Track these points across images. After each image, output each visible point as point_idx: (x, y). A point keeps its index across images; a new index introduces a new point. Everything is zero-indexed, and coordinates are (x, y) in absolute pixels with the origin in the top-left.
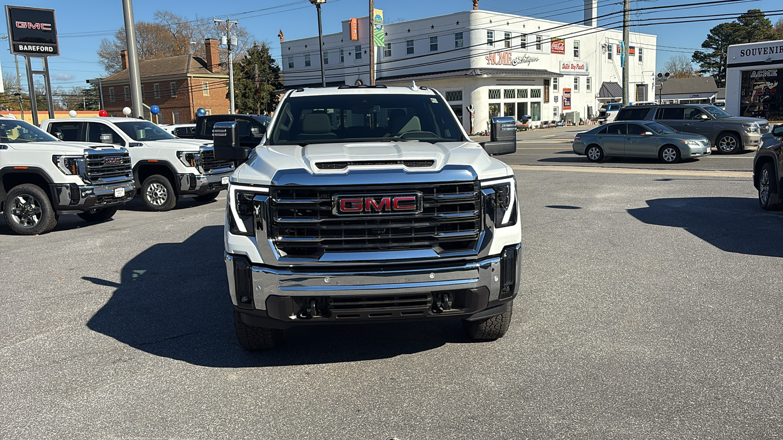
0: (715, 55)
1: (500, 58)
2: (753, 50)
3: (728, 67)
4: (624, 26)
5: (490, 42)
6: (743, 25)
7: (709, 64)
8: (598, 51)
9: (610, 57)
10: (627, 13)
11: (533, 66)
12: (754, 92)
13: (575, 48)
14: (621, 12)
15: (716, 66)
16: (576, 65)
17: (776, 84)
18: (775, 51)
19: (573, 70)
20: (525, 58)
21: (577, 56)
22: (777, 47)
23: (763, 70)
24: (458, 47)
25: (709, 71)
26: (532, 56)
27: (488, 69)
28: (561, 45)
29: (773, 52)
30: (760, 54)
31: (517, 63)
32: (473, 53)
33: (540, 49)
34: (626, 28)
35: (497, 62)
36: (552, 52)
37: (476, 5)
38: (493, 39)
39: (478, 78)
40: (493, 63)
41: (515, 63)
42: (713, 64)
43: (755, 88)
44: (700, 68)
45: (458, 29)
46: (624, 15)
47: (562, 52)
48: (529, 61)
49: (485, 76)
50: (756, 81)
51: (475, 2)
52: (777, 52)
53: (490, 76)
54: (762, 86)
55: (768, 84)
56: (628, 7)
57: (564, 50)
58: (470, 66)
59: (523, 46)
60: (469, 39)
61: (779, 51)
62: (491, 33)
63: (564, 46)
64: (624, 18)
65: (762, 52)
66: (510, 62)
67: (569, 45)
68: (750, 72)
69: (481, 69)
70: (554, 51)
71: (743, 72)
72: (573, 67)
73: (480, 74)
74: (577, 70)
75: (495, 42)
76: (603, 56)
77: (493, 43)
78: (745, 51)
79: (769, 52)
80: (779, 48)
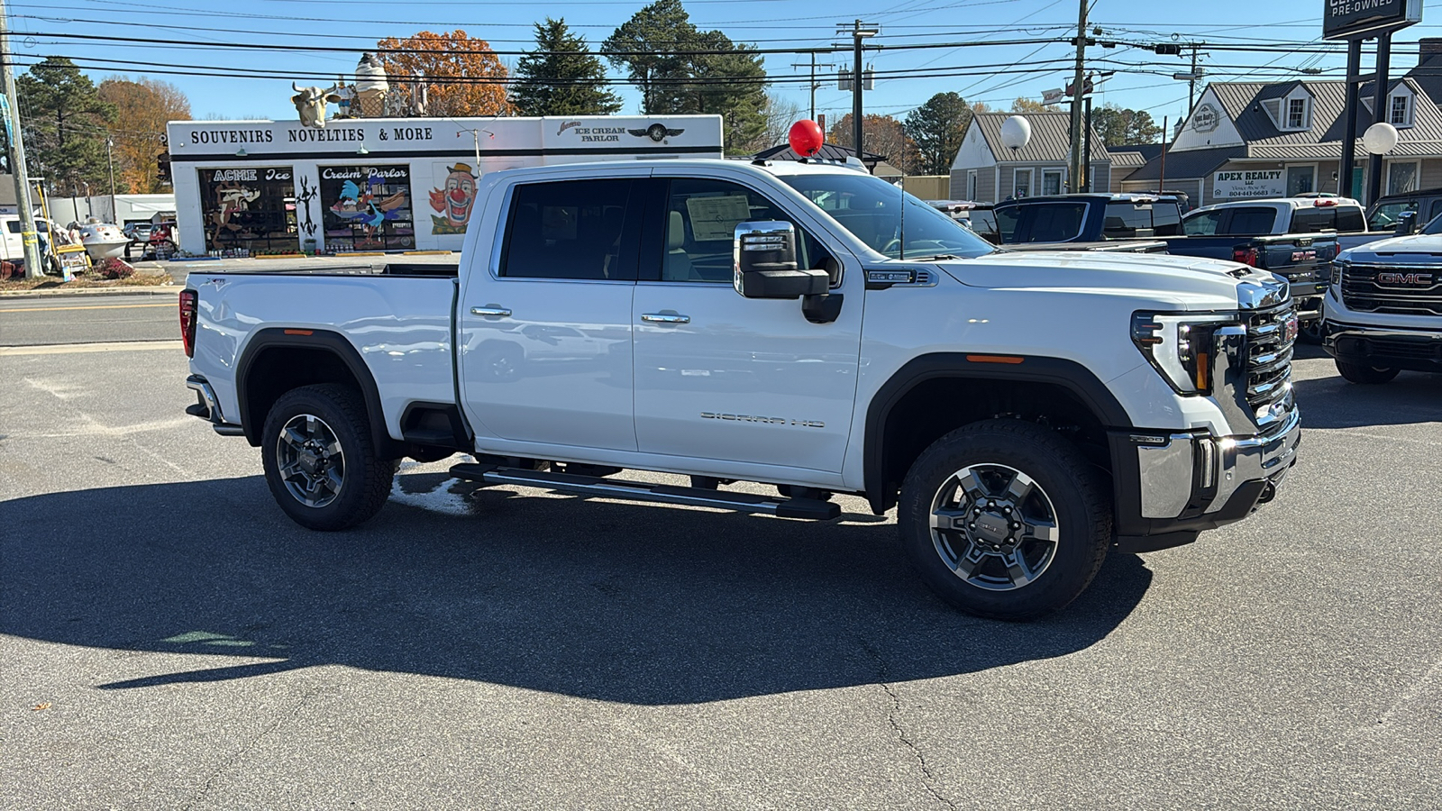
2: (212, 133)
3: (173, 160)
6: (44, 83)
12: (224, 207)
17: (258, 194)
18: (249, 139)
22: (251, 132)
23: (232, 170)
29: (246, 140)
30: (225, 141)
43: (225, 199)
50: (225, 188)
52: (252, 141)
54: (234, 195)
55: (245, 193)
61: (255, 139)
65: (229, 138)
68: (213, 171)
71: (201, 172)
78: (199, 134)
79: (239, 140)
80: (254, 134)
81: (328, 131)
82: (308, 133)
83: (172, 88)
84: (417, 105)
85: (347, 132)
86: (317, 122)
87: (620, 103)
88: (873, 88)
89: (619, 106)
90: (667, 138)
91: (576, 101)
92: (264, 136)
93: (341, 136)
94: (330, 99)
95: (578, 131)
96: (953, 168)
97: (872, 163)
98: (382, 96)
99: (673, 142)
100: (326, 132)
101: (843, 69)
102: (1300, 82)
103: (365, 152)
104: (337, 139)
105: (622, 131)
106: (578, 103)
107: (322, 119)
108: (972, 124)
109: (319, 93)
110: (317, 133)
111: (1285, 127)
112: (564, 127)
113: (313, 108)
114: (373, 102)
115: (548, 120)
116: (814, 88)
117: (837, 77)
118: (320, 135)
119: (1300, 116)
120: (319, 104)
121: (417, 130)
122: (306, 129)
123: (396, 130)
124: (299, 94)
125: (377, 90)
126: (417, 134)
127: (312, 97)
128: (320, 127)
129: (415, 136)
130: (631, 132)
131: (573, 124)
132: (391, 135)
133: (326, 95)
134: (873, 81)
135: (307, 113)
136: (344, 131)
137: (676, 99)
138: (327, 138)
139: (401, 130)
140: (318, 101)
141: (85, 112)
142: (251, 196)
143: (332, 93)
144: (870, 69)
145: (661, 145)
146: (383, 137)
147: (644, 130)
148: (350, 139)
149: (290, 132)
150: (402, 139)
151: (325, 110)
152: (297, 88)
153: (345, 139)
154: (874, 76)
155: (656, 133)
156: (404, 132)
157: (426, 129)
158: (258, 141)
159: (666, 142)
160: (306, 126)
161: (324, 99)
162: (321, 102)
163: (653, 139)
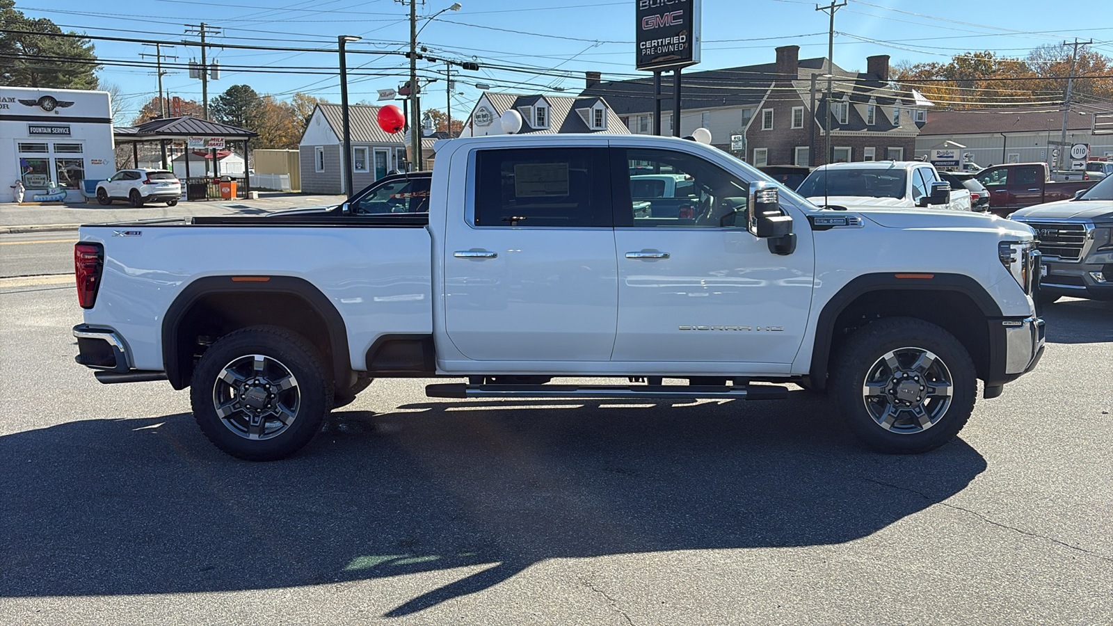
88: (219, 77)
90: (58, 108)
96: (301, 145)
97: (247, 138)
99: (63, 112)
101: (193, 61)
102: (541, 96)
105: (12, 100)
108: (316, 111)
111: (535, 125)
116: (160, 75)
117: (188, 67)
119: (543, 118)
130: (21, 101)
134: (219, 72)
137: (7, 74)
144: (215, 63)
145: (52, 114)
147: (35, 101)
154: (219, 68)
155: (47, 104)
159: (56, 112)
163: (44, 108)
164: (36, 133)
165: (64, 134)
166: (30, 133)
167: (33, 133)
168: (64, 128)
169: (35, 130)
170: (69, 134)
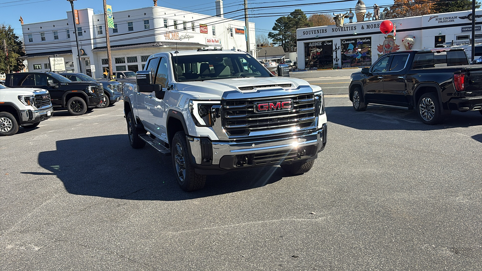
0: (279, 34)
1: (172, 35)
2: (309, 31)
3: (298, 41)
4: (245, 18)
5: (166, 26)
7: (277, 39)
8: (225, 32)
9: (232, 35)
10: (246, 10)
11: (191, 41)
12: (311, 54)
13: (213, 30)
14: (243, 9)
15: (281, 40)
16: (214, 40)
17: (321, 50)
18: (320, 32)
19: (213, 43)
20: (186, 36)
21: (215, 35)
22: (320, 30)
23: (314, 42)
24: (146, 28)
25: (277, 43)
26: (190, 35)
27: (166, 42)
28: (205, 28)
29: (319, 33)
30: (312, 33)
31: (182, 39)
32: (156, 32)
33: (194, 30)
34: (247, 19)
35: (171, 38)
36: (201, 33)
37: (156, 3)
38: (167, 24)
39: (161, 48)
40: (169, 39)
41: (181, 39)
42: (279, 39)
43: (312, 52)
44: (272, 41)
45: (146, 17)
46: (245, 11)
47: (206, 32)
48: (189, 37)
49: (165, 46)
50: (312, 48)
51: (155, 2)
52: (321, 33)
53: (168, 46)
54: (315, 51)
55: (318, 50)
56: (246, 7)
57: (207, 31)
58: (155, 40)
59: (185, 28)
60: (153, 24)
61: (321, 32)
62: (166, 21)
63: (207, 29)
64: (245, 13)
65: (314, 33)
66: (178, 38)
67: (210, 29)
68: (309, 43)
69: (162, 42)
70: (202, 32)
71: (305, 43)
72: (213, 41)
73: (162, 45)
74: (215, 43)
75: (168, 26)
76: (228, 35)
77: (168, 27)
78: (305, 32)
79: (317, 33)
80: (321, 30)
81: (345, 28)
82: (338, 29)
83: (330, 15)
84: (376, 16)
85: (351, 28)
86: (340, 25)
87: (480, 5)
89: (480, 6)
91: (460, 6)
92: (324, 31)
93: (349, 29)
94: (346, 17)
95: (436, 20)
98: (363, 14)
100: (344, 28)
103: (356, 34)
104: (347, 30)
105: (456, 17)
106: (461, 6)
107: (342, 24)
109: (342, 15)
110: (341, 28)
112: (431, 18)
113: (340, 21)
114: (360, 17)
115: (424, 16)
118: (342, 29)
120: (342, 19)
121: (374, 25)
122: (337, 28)
123: (367, 25)
124: (336, 16)
125: (362, 12)
126: (375, 26)
127: (340, 17)
128: (341, 27)
129: (374, 27)
130: (460, 18)
131: (434, 17)
132: (365, 27)
133: (344, 16)
135: (338, 22)
136: (350, 27)
138: (344, 30)
139: (369, 25)
140: (341, 18)
141: (304, 25)
142: (319, 50)
143: (347, 15)
146: (363, 28)
147: (466, 16)
148: (352, 30)
149: (332, 29)
150: (369, 28)
151: (343, 21)
152: (335, 15)
153: (350, 30)
155: (471, 17)
156: (370, 26)
157: (378, 24)
158: (322, 33)
159: (475, 20)
160: (337, 26)
161: (343, 17)
162: (342, 18)
163: (469, 19)
164: (465, 31)
165: (478, 30)
166: (462, 31)
167: (463, 31)
168: (478, 27)
169: (464, 30)
170: (480, 30)
